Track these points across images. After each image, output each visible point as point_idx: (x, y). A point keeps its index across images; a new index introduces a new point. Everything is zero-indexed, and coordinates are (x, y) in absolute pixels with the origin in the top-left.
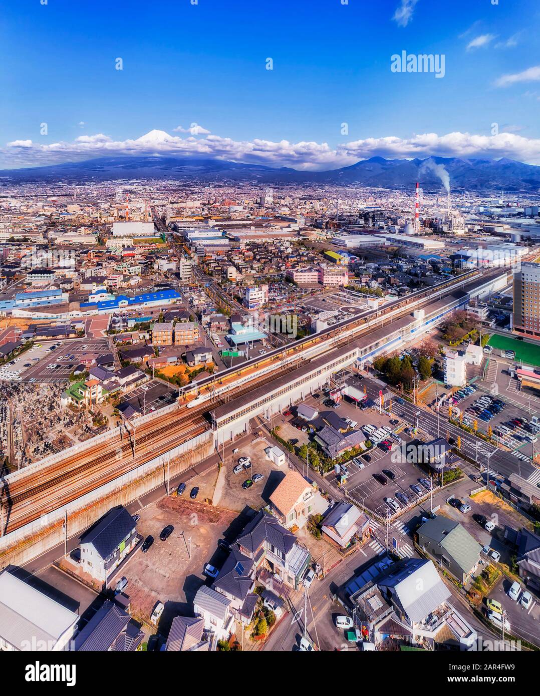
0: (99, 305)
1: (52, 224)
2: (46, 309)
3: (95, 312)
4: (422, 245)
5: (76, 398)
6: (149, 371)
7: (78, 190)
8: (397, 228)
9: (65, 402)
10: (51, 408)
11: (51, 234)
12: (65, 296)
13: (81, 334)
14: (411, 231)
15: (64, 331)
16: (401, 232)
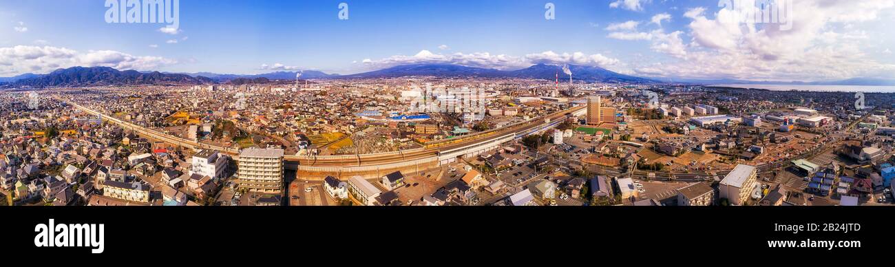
0: (394, 118)
1: (377, 93)
2: (373, 117)
3: (392, 120)
4: (557, 100)
5: (383, 143)
6: (413, 140)
7: (387, 81)
8: (547, 94)
9: (379, 144)
10: (374, 144)
11: (376, 96)
12: (381, 114)
13: (386, 126)
14: (553, 95)
15: (381, 124)
16: (549, 96)
